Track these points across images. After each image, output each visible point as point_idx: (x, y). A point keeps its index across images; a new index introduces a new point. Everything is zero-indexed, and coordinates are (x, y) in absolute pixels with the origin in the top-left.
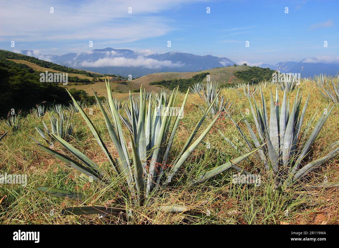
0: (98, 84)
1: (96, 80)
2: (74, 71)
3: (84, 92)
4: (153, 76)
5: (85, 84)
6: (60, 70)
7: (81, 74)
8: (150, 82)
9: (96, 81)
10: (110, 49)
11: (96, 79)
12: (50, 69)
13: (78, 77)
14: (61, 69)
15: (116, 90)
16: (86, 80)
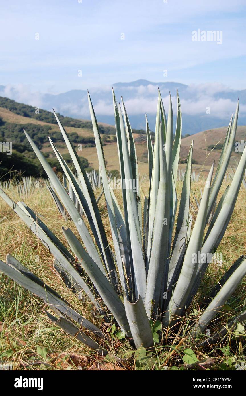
0: (111, 146)
1: (108, 139)
2: (72, 123)
3: (86, 161)
4: (215, 132)
5: (90, 146)
6: (47, 121)
7: (83, 127)
8: (209, 145)
9: (109, 142)
10: (144, 83)
11: (109, 137)
12: (31, 119)
13: (77, 134)
14: (49, 120)
15: (144, 158)
16: (91, 139)
